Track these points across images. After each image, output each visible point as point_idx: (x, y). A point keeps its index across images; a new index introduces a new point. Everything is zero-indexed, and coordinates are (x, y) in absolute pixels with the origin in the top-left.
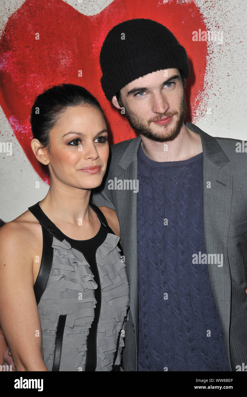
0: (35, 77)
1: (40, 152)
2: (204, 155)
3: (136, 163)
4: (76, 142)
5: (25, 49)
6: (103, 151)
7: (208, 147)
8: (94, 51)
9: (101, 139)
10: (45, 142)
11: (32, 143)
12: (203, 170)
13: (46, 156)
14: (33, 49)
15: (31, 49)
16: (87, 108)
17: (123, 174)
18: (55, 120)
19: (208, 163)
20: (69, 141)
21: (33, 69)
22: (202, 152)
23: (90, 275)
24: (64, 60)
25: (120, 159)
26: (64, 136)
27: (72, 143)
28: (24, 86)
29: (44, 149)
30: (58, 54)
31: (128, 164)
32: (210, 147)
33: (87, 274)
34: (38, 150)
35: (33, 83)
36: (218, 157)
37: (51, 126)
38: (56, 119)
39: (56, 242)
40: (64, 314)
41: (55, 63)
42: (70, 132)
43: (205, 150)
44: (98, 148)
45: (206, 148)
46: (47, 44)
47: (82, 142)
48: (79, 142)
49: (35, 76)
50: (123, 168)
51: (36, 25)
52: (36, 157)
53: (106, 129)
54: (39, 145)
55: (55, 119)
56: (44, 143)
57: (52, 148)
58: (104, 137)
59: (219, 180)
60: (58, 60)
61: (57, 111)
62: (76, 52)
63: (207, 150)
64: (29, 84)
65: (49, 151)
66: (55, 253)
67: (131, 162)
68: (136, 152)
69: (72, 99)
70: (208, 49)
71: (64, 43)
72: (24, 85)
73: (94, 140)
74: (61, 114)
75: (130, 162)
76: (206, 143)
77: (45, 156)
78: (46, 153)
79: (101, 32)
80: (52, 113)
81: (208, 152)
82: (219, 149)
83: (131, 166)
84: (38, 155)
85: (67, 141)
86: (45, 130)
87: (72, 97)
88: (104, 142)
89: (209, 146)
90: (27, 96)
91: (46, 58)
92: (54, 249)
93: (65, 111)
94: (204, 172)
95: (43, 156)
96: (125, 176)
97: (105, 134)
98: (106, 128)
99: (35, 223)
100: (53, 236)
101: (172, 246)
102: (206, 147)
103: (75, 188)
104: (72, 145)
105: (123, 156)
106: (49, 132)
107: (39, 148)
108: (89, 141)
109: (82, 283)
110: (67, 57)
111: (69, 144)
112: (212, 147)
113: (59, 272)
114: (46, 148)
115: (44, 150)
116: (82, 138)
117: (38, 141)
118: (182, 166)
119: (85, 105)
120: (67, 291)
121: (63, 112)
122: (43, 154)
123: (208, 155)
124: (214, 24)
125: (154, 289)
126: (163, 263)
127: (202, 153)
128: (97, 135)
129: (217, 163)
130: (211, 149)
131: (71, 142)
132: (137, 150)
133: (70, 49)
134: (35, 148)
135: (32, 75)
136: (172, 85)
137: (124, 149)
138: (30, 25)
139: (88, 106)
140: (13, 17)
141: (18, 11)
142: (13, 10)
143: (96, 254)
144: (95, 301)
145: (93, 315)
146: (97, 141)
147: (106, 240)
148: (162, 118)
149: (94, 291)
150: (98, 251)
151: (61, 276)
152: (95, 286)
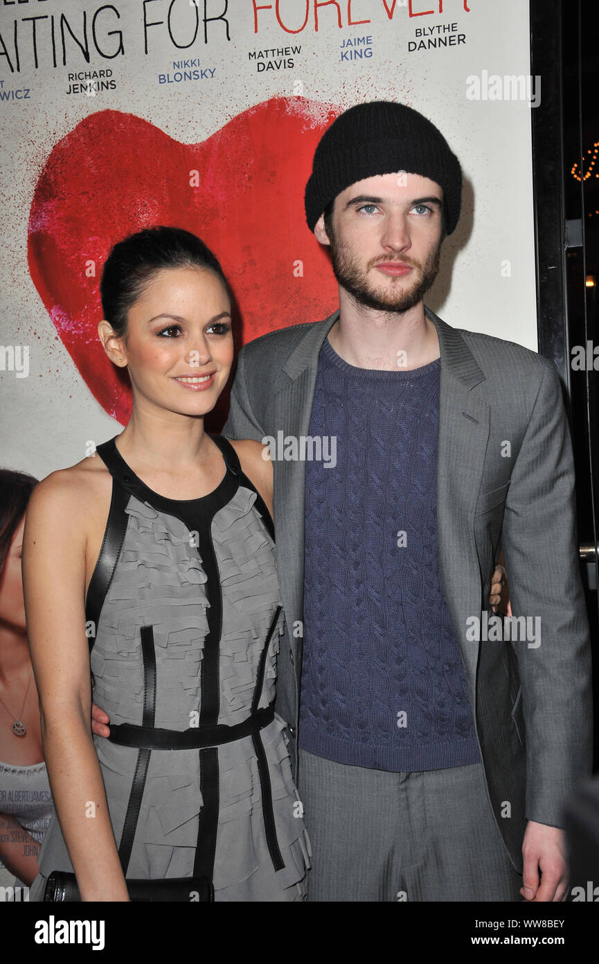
0: (95, 242)
1: (113, 344)
2: (443, 365)
3: (315, 371)
4: (174, 331)
5: (80, 197)
6: (222, 349)
7: (449, 349)
8: (196, 201)
9: (218, 328)
10: (120, 327)
11: (99, 328)
12: (439, 392)
13: (123, 352)
14: (93, 196)
15: (90, 196)
16: (196, 273)
17: (291, 387)
18: (138, 291)
19: (448, 380)
20: (160, 330)
21: (93, 229)
22: (439, 356)
23: (195, 559)
24: (145, 215)
25: (287, 359)
26: (151, 320)
27: (166, 333)
28: (78, 256)
29: (119, 339)
30: (135, 204)
31: (300, 371)
32: (453, 351)
33: (187, 558)
34: (109, 339)
35: (91, 251)
36: (466, 370)
37: (132, 301)
38: (141, 290)
39: (135, 506)
40: (148, 624)
41: (131, 218)
42: (163, 315)
43: (445, 355)
44: (211, 344)
45: (448, 353)
46: (117, 188)
47: (184, 333)
48: (178, 331)
49: (97, 241)
50: (291, 376)
51: (99, 158)
52: (106, 351)
53: (229, 312)
54: (111, 331)
55: (138, 289)
56: (119, 330)
57: (132, 339)
58: (223, 325)
59: (467, 412)
60: (135, 214)
61: (144, 275)
62: (166, 201)
63: (448, 356)
64: (85, 253)
65: (126, 343)
66: (131, 523)
67: (306, 366)
68: (318, 351)
69: (170, 255)
71: (145, 186)
72: (76, 255)
73: (204, 330)
74: (148, 282)
75: (303, 368)
76: (447, 342)
77: (120, 351)
78: (122, 348)
79: (207, 170)
80: (134, 278)
81: (449, 361)
82: (468, 356)
83: (305, 375)
84: (109, 348)
85: (156, 329)
86: (122, 306)
87: (170, 252)
88: (223, 333)
89: (451, 348)
90: (81, 273)
91: (115, 211)
92: (130, 517)
93: (157, 276)
94: (442, 396)
95: (117, 352)
96: (293, 392)
97: (225, 320)
98: (228, 310)
99: (101, 471)
100: (130, 494)
102: (447, 351)
103: (169, 412)
104: (165, 336)
105: (294, 354)
106: (127, 312)
107: (111, 337)
108: (196, 332)
109: (179, 573)
110: (151, 210)
111: (160, 334)
112: (456, 349)
113: (137, 556)
114: (122, 338)
115: (119, 341)
116: (182, 326)
117: (109, 324)
118: (404, 380)
119: (191, 267)
120: (149, 587)
121: (153, 278)
122: (118, 348)
123: (449, 365)
127: (439, 360)
128: (210, 322)
129: (465, 380)
130: (454, 354)
131: (164, 331)
132: (318, 347)
133: (157, 196)
134: (105, 336)
135: (90, 239)
136: (425, 213)
137: (297, 342)
138: (89, 158)
139: (196, 270)
140: (62, 145)
141: (70, 136)
142: (61, 135)
143: (213, 523)
144: (205, 603)
145: (203, 627)
146: (210, 330)
147: (235, 499)
148: (392, 261)
149: (203, 587)
150: (215, 518)
151: (139, 562)
152: (204, 579)
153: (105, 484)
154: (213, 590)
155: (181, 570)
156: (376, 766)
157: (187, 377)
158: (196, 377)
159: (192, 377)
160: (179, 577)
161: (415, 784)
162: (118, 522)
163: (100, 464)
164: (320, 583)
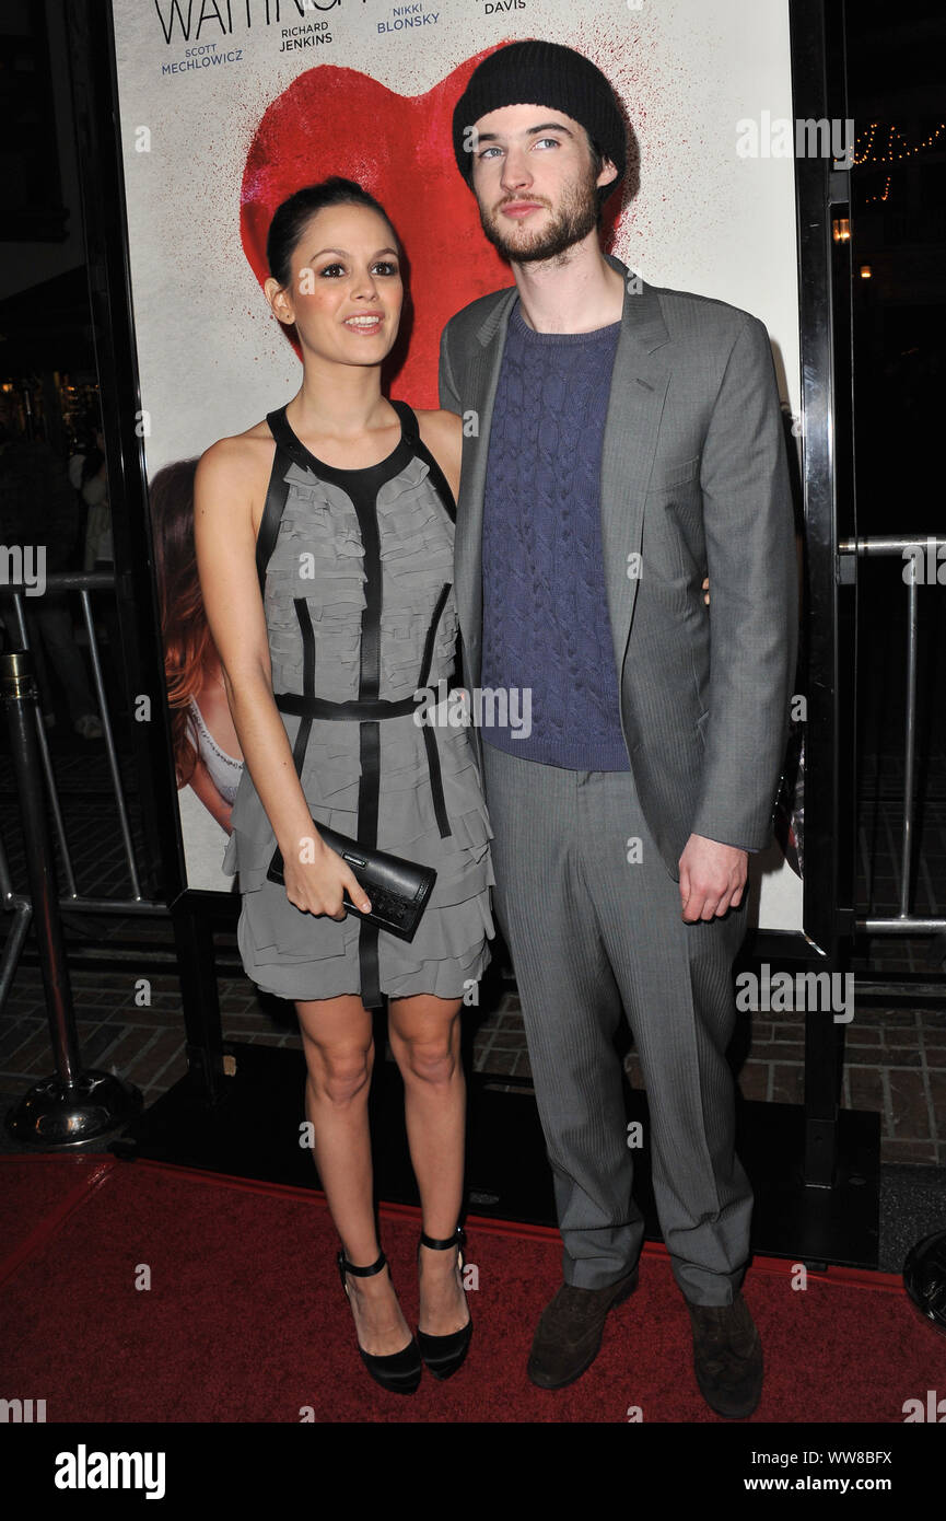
1: (280, 301)
4: (333, 270)
7: (635, 308)
8: (419, 158)
9: (383, 269)
12: (615, 357)
13: (290, 307)
16: (355, 209)
18: (299, 235)
22: (620, 320)
23: (354, 531)
24: (363, 177)
26: (314, 258)
27: (328, 273)
30: (353, 166)
31: (491, 337)
33: (346, 531)
34: (275, 296)
36: (649, 332)
37: (294, 246)
38: (302, 232)
39: (296, 475)
40: (301, 596)
42: (326, 251)
43: (627, 315)
44: (378, 285)
45: (632, 312)
46: (333, 149)
47: (347, 272)
48: (341, 270)
51: (313, 118)
53: (396, 250)
55: (300, 232)
58: (390, 264)
59: (642, 379)
61: (304, 218)
62: (385, 160)
63: (630, 316)
65: (292, 296)
66: (292, 493)
67: (495, 332)
68: (508, 314)
70: (627, 152)
73: (369, 268)
74: (309, 222)
75: (493, 333)
78: (288, 302)
80: (295, 224)
81: (631, 321)
82: (656, 316)
83: (493, 341)
84: (276, 306)
85: (321, 267)
88: (390, 275)
89: (637, 307)
92: (291, 485)
93: (317, 215)
94: (617, 362)
95: (285, 310)
97: (390, 258)
99: (267, 438)
100: (292, 460)
101: (549, 500)
102: (630, 311)
104: (327, 276)
105: (488, 319)
107: (278, 293)
108: (360, 271)
109: (336, 545)
110: (370, 171)
111: (323, 274)
112: (643, 309)
113: (293, 525)
115: (284, 297)
116: (345, 262)
117: (275, 281)
118: (580, 345)
122: (285, 305)
123: (631, 326)
124: (637, 108)
125: (516, 577)
126: (530, 530)
127: (619, 323)
128: (373, 260)
129: (646, 343)
131: (326, 270)
132: (509, 310)
133: (376, 155)
134: (271, 294)
138: (304, 119)
139: (357, 206)
140: (275, 108)
141: (283, 96)
142: (274, 96)
143: (379, 495)
144: (363, 577)
145: (359, 601)
146: (375, 271)
147: (407, 470)
148: (514, 202)
149: (361, 560)
150: (382, 490)
151: (294, 533)
152: (362, 552)
153: (269, 450)
154: (372, 565)
155: (338, 542)
156: (552, 763)
157: (354, 317)
158: (363, 315)
159: (359, 316)
160: (335, 550)
161: (594, 788)
162: (279, 489)
163: (267, 431)
164: (498, 568)
